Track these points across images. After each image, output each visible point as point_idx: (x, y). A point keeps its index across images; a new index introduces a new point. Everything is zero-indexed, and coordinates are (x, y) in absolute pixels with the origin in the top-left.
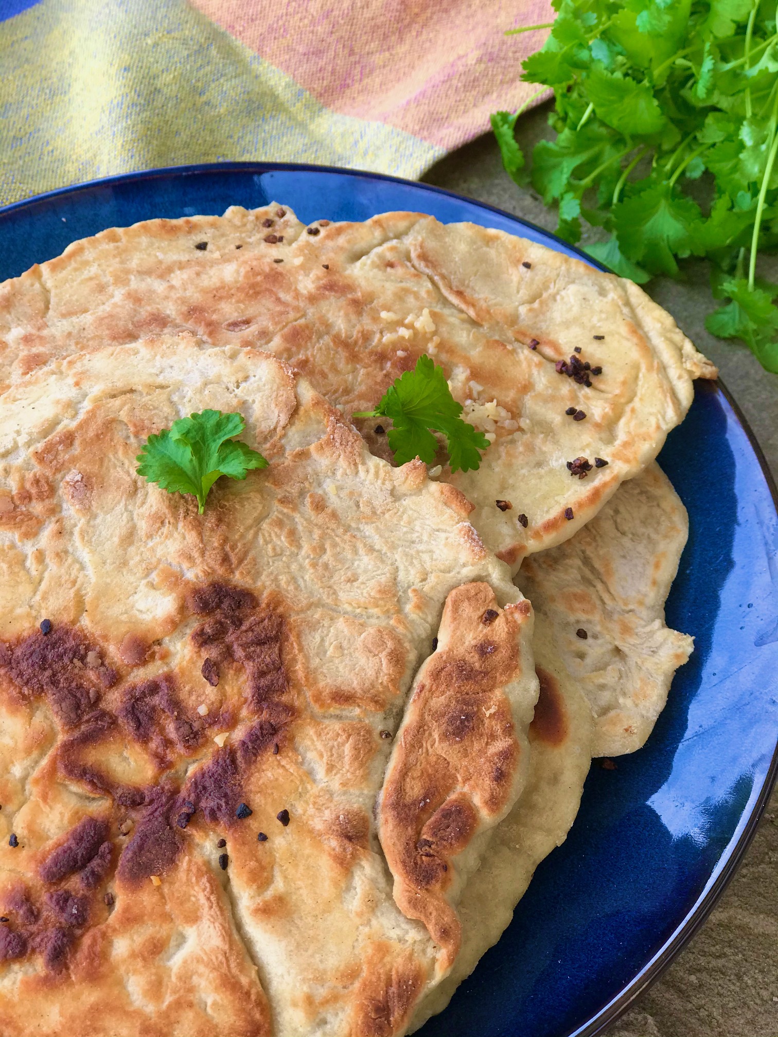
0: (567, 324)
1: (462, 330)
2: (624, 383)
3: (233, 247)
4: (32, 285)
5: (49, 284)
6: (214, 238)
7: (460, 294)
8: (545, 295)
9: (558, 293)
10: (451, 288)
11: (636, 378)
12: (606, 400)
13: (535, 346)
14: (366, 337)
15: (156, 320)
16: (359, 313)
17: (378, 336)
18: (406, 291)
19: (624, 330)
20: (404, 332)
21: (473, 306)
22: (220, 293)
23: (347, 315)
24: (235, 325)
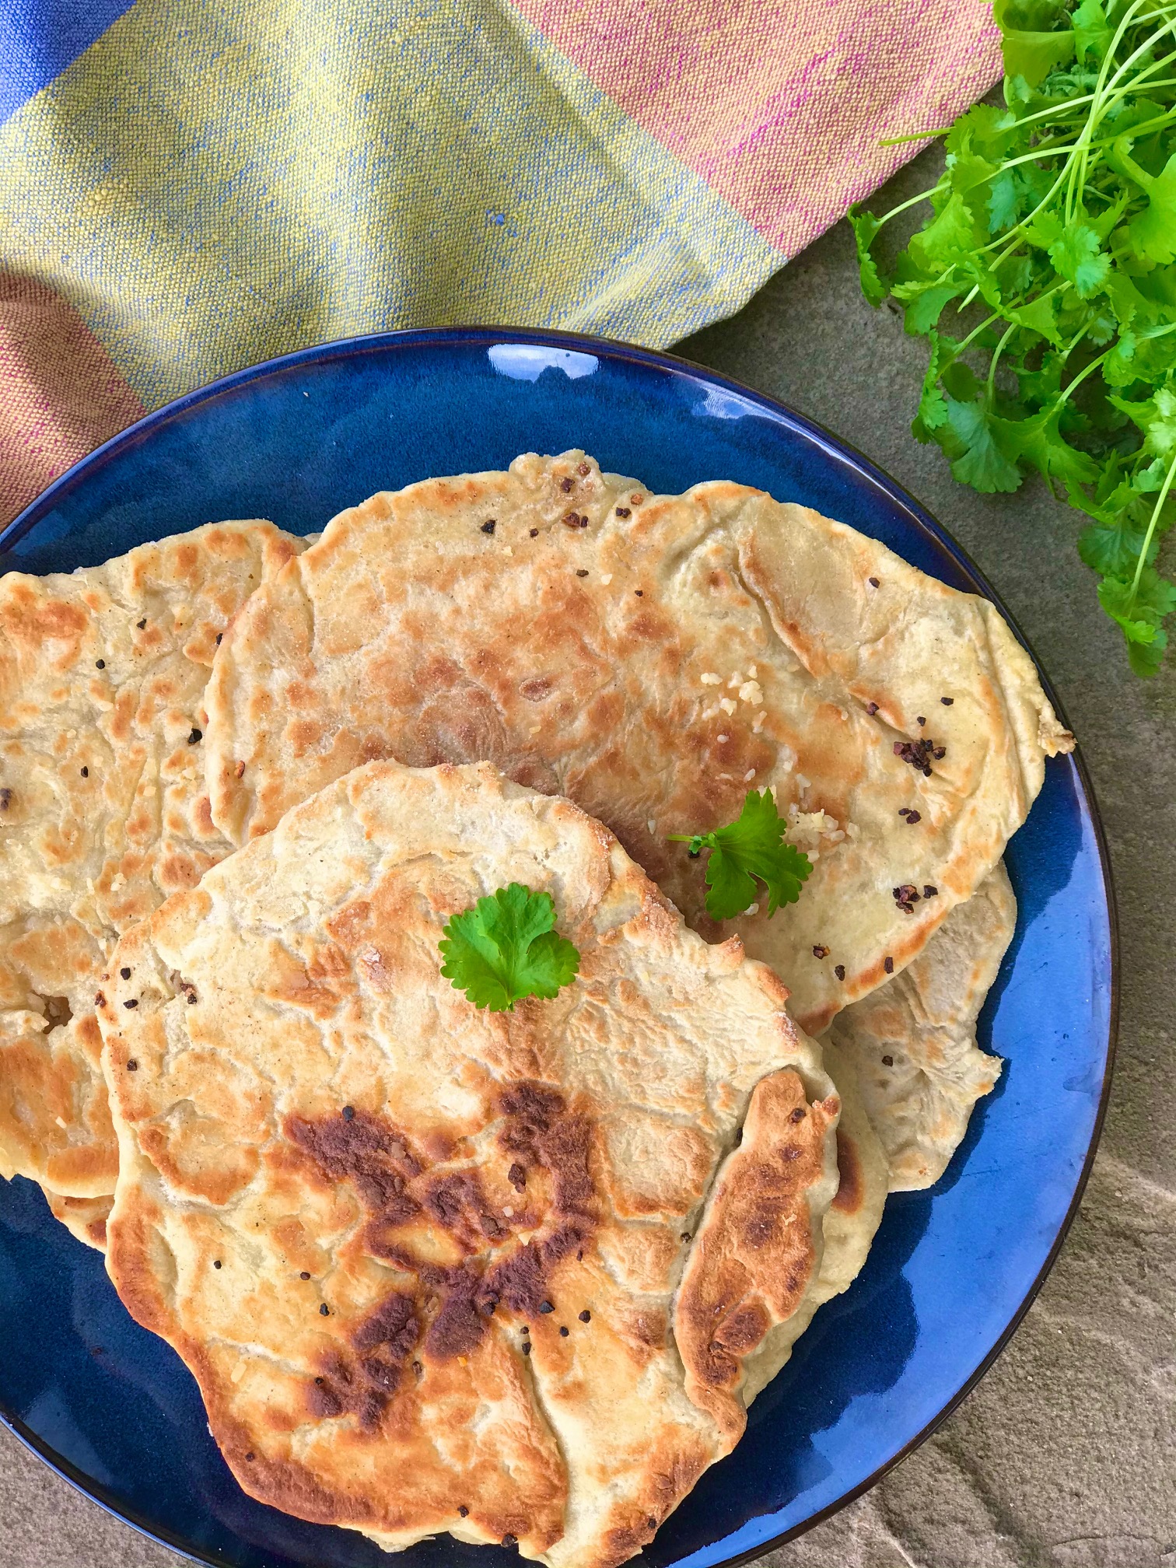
0: (913, 676)
1: (793, 690)
2: (968, 772)
3: (526, 532)
4: (291, 593)
5: (311, 592)
6: (503, 512)
7: (793, 629)
8: (892, 630)
9: (907, 627)
10: (783, 620)
11: (982, 762)
12: (945, 793)
13: (873, 711)
14: (683, 709)
15: (442, 672)
16: (676, 673)
17: (697, 707)
18: (731, 631)
19: (977, 689)
20: (728, 706)
21: (808, 650)
22: (514, 628)
23: (662, 676)
24: (532, 688)
